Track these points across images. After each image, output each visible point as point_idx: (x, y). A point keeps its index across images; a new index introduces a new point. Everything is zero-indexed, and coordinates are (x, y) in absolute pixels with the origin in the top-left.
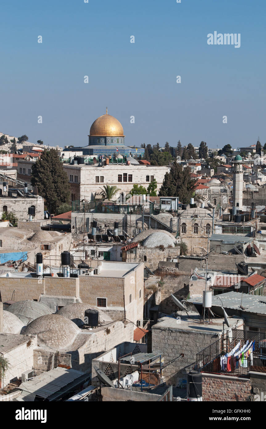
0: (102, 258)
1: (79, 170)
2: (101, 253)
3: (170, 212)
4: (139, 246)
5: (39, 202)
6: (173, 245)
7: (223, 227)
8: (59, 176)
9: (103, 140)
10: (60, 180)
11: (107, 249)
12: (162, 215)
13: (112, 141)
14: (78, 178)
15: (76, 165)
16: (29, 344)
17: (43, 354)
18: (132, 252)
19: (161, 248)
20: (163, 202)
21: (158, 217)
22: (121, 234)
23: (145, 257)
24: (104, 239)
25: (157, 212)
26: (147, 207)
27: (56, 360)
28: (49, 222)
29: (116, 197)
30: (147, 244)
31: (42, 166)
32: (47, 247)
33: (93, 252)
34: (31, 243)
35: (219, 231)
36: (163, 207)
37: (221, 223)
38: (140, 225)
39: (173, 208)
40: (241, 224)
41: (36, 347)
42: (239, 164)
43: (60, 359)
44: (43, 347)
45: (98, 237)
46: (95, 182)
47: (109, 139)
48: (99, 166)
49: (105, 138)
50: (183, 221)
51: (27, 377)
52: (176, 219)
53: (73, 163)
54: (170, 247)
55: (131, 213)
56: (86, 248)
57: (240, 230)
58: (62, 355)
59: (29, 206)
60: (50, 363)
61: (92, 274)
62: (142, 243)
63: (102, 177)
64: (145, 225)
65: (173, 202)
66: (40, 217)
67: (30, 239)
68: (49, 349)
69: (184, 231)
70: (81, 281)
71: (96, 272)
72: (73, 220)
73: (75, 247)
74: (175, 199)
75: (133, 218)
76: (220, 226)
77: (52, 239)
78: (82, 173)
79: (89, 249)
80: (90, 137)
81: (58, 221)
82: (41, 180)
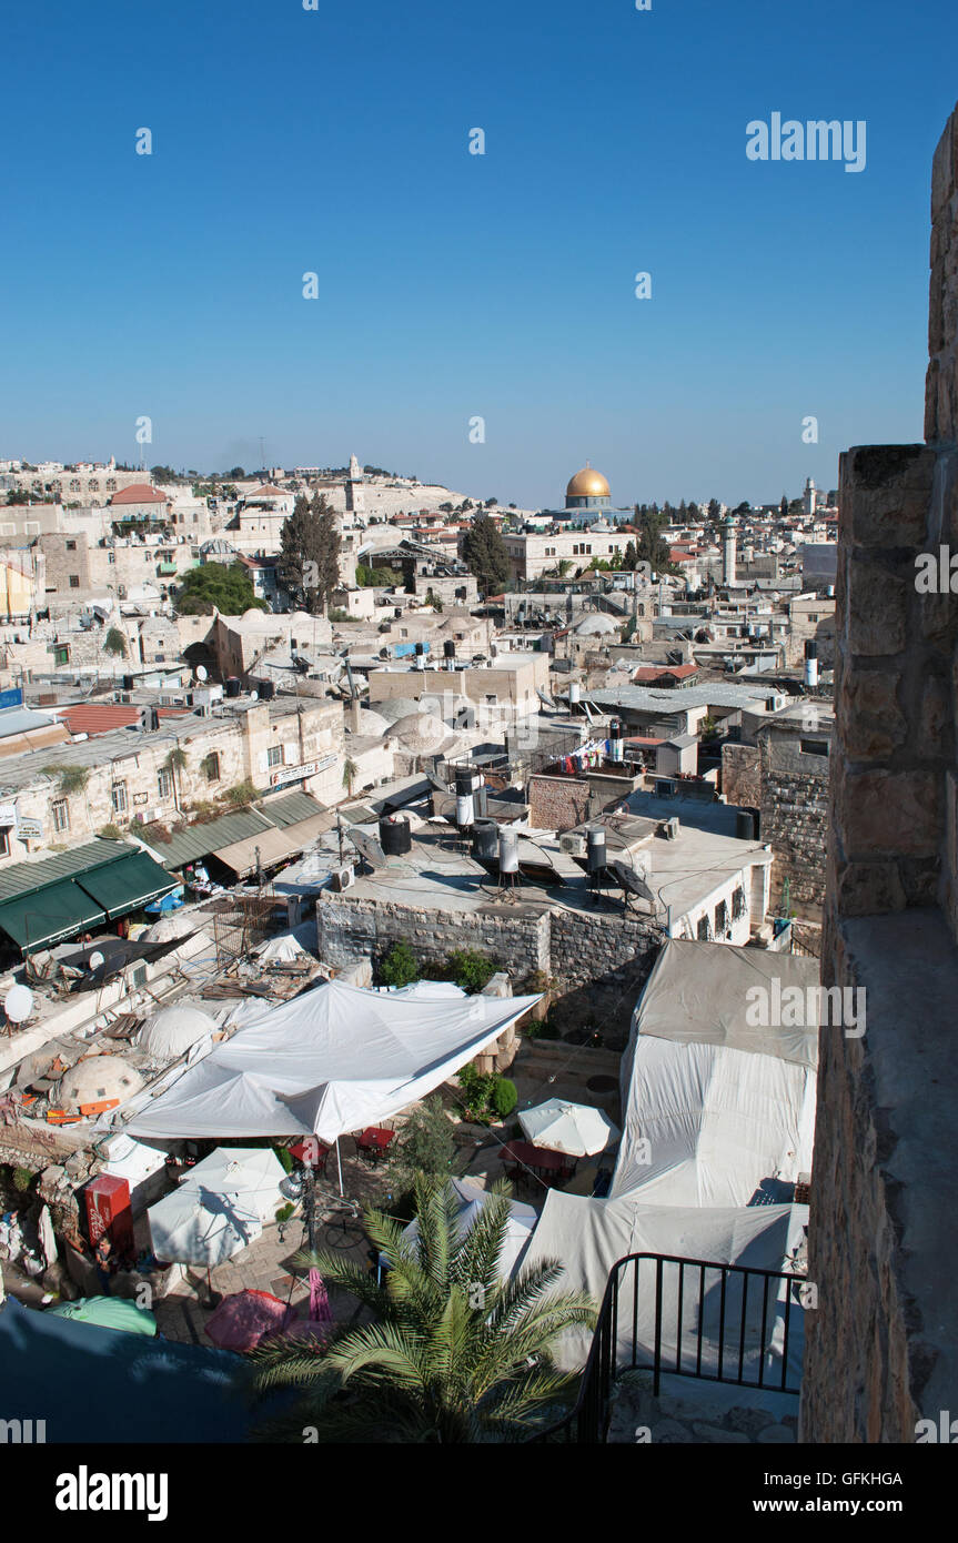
0: (531, 648)
1: (524, 541)
2: (529, 643)
3: (625, 590)
4: (570, 633)
5: (471, 583)
6: (613, 632)
7: (672, 607)
8: (496, 549)
9: (584, 501)
10: (497, 554)
11: (537, 638)
12: (614, 594)
13: (595, 503)
14: (523, 551)
15: (524, 535)
16: (386, 747)
17: (404, 757)
18: (561, 641)
19: (597, 634)
20: (616, 579)
21: (610, 597)
22: (553, 619)
23: (578, 646)
24: (532, 625)
25: (608, 591)
26: (597, 585)
27: (418, 764)
28: (481, 606)
29: (570, 574)
30: (579, 630)
31: (475, 539)
32: (460, 637)
33: (520, 642)
34: (441, 632)
35: (667, 612)
36: (616, 584)
37: (671, 603)
38: (587, 607)
39: (629, 586)
40: (695, 603)
41: (397, 751)
42: (730, 527)
43: (422, 763)
44: (404, 750)
45: (527, 624)
46: (544, 555)
47: (591, 500)
48: (551, 535)
49: (586, 498)
50: (639, 601)
51: (380, 783)
52: (631, 599)
53: (521, 533)
54: (608, 633)
55: (578, 593)
56: (510, 637)
57: (694, 611)
58: (424, 760)
59: (459, 587)
60: (412, 768)
61: (484, 666)
62: (575, 630)
63: (554, 550)
64: (594, 607)
65: (629, 578)
66: (473, 601)
67: (440, 627)
68: (410, 753)
69: (642, 613)
70: (467, 675)
71: (489, 664)
72: (507, 603)
73: (497, 635)
74: (630, 575)
75: (578, 599)
76: (669, 606)
77: (467, 626)
78: (528, 544)
79: (515, 638)
80: (567, 497)
81: (493, 605)
82: (475, 556)
